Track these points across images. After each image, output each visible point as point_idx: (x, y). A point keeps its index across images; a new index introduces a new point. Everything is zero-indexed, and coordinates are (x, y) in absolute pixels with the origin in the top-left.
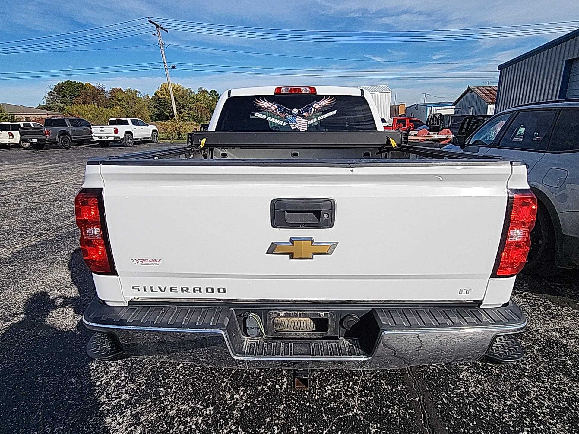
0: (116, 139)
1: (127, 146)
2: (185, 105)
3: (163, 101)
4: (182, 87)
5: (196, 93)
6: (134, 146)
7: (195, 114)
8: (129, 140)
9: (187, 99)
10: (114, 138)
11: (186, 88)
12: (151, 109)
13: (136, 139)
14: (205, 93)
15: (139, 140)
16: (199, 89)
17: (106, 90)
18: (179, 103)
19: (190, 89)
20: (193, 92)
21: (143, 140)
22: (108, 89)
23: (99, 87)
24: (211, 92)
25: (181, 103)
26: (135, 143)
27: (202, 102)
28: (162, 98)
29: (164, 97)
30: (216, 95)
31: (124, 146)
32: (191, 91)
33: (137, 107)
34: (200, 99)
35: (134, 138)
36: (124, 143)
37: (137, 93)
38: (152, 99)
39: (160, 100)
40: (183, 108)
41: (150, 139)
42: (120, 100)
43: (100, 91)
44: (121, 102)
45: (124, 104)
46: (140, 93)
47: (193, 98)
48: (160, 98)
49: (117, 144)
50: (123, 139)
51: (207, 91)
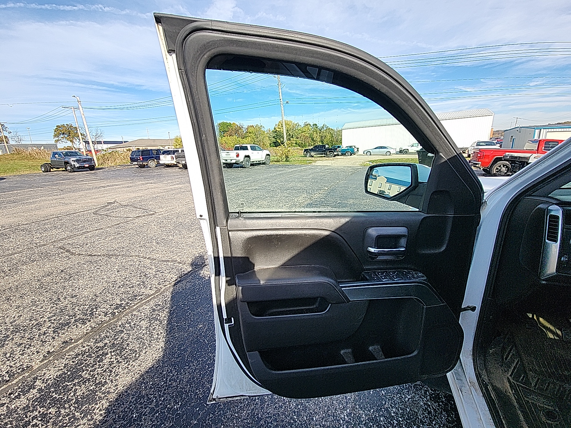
0: (237, 162)
1: (245, 168)
2: (294, 135)
3: (279, 133)
4: (293, 122)
5: (303, 126)
6: (251, 167)
7: (300, 142)
8: (247, 163)
9: (295, 131)
10: (236, 161)
11: (296, 123)
12: (270, 138)
13: (252, 162)
14: (309, 126)
15: (255, 162)
16: (305, 123)
17: (244, 127)
18: (290, 134)
19: (298, 123)
20: (300, 126)
21: (258, 162)
22: (245, 126)
23: (240, 125)
24: (313, 125)
25: (291, 133)
26: (252, 165)
27: (306, 133)
28: (278, 131)
29: (280, 130)
30: (316, 127)
31: (243, 167)
32: (299, 125)
33: (260, 138)
34: (304, 130)
35: (251, 161)
36: (243, 165)
37: (262, 128)
38: (272, 132)
39: (277, 132)
40: (292, 137)
41: (263, 162)
42: (250, 133)
43: (240, 128)
44: (251, 134)
45: (253, 135)
46: (264, 127)
47: (300, 130)
48: (277, 131)
49: (238, 166)
50: (242, 162)
51: (310, 125)
